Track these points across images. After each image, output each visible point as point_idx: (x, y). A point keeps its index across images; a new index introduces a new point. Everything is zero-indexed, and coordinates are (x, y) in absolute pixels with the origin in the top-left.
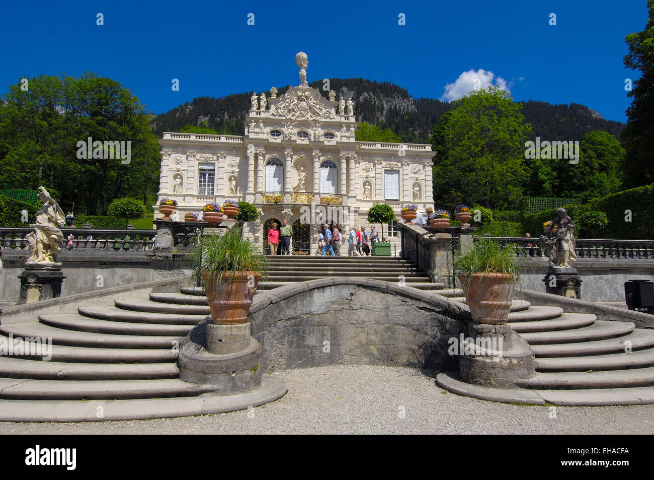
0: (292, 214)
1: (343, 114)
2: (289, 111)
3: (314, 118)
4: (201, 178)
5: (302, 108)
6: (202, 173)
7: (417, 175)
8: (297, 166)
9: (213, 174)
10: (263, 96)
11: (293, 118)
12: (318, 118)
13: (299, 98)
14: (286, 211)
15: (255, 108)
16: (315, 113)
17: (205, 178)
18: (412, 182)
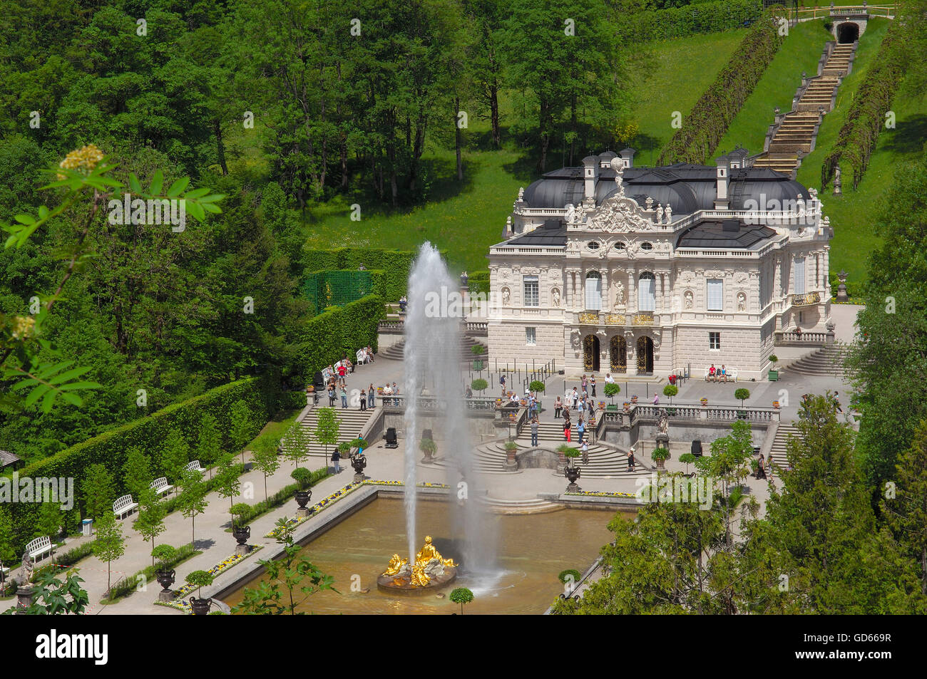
0: (606, 334)
1: (660, 223)
3: (631, 229)
4: (526, 289)
5: (618, 219)
6: (527, 285)
7: (741, 284)
9: (537, 286)
10: (580, 208)
11: (610, 231)
12: (634, 229)
13: (614, 209)
15: (572, 222)
16: (631, 224)
17: (530, 289)
18: (737, 291)
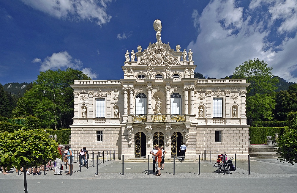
0: (152, 129)
1: (185, 60)
2: (150, 61)
3: (166, 64)
5: (158, 58)
7: (235, 100)
8: (155, 97)
10: (133, 52)
11: (152, 65)
13: (157, 52)
14: (148, 127)
15: (128, 61)
16: (167, 61)
18: (232, 105)
